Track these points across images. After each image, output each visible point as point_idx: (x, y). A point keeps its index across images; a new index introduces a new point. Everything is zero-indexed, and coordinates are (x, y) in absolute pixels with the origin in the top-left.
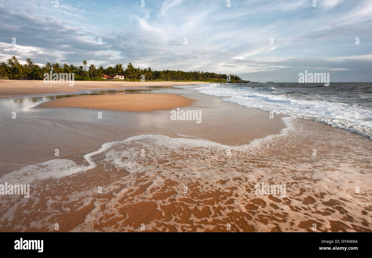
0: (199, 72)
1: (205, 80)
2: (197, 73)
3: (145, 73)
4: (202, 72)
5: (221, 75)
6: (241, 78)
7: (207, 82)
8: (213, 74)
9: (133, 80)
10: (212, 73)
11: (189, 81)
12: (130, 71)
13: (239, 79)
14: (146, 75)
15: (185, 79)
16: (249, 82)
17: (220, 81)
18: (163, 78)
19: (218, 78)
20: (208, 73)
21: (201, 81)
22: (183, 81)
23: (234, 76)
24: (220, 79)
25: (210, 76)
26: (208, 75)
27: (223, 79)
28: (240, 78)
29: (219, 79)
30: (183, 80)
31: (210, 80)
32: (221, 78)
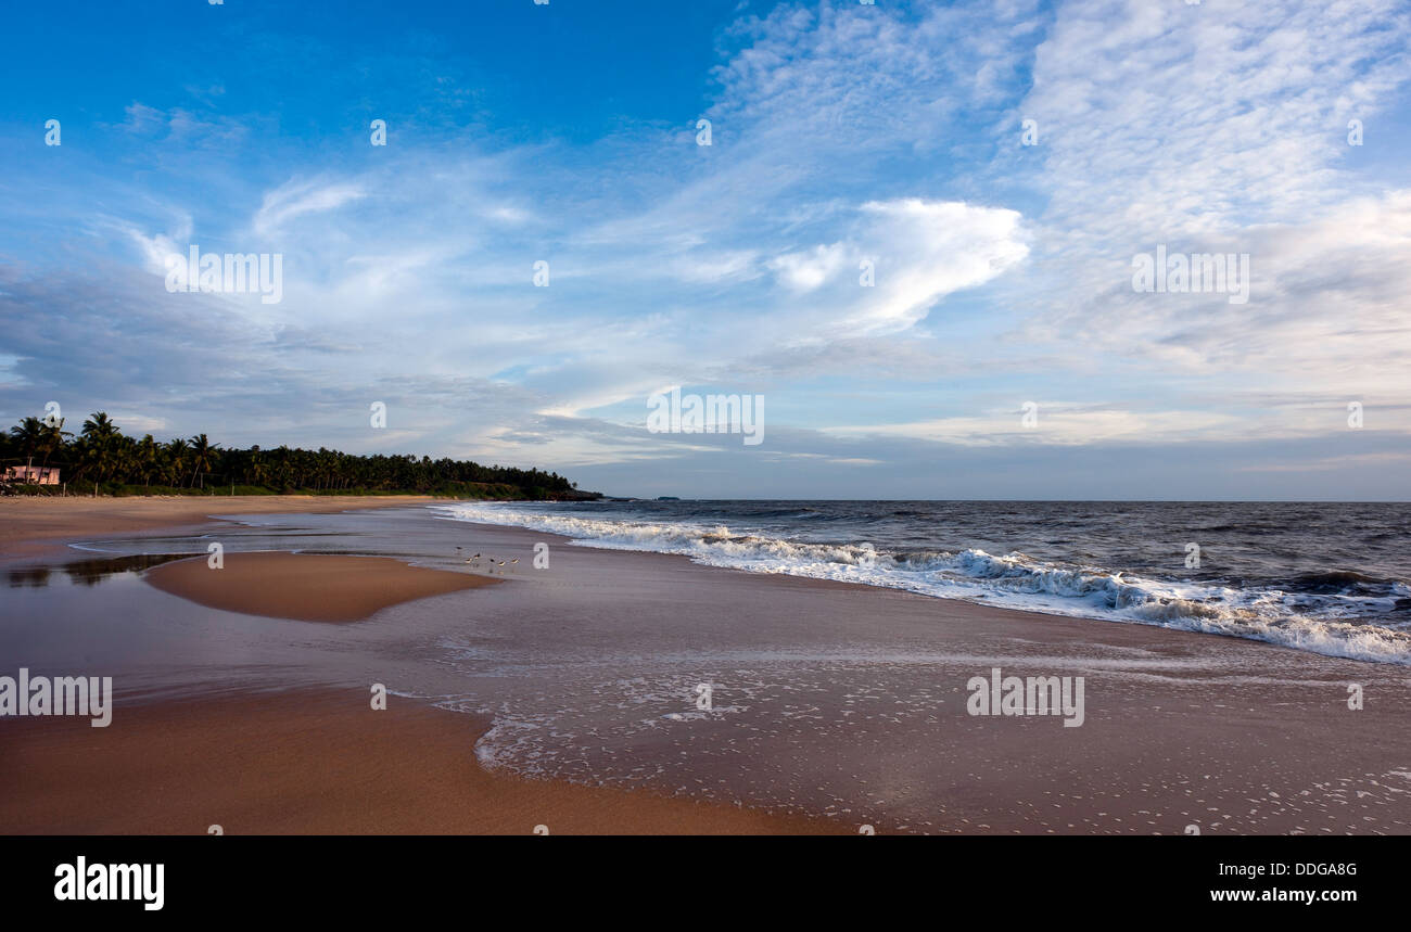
0: (414, 458)
1: (440, 489)
2: (406, 459)
3: (178, 460)
4: (426, 458)
5: (502, 470)
6: (575, 485)
7: (448, 495)
8: (471, 466)
9: (113, 486)
10: (464, 461)
11: (374, 494)
12: (98, 449)
13: (569, 486)
14: (180, 466)
15: (359, 483)
16: (600, 496)
17: (499, 495)
18: (260, 483)
19: (490, 481)
20: (450, 462)
21: (424, 493)
22: (349, 493)
23: (550, 474)
24: (497, 484)
25: (457, 472)
26: (451, 471)
27: (507, 486)
28: (570, 482)
29: (493, 487)
30: (348, 486)
31: (457, 489)
32: (501, 482)
